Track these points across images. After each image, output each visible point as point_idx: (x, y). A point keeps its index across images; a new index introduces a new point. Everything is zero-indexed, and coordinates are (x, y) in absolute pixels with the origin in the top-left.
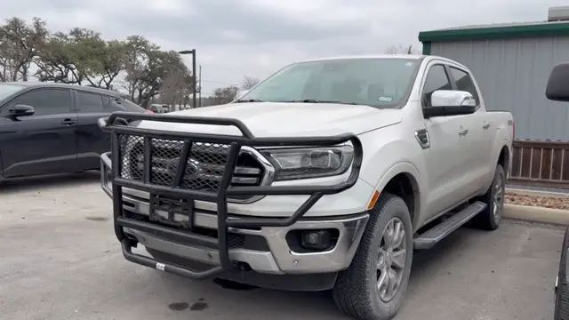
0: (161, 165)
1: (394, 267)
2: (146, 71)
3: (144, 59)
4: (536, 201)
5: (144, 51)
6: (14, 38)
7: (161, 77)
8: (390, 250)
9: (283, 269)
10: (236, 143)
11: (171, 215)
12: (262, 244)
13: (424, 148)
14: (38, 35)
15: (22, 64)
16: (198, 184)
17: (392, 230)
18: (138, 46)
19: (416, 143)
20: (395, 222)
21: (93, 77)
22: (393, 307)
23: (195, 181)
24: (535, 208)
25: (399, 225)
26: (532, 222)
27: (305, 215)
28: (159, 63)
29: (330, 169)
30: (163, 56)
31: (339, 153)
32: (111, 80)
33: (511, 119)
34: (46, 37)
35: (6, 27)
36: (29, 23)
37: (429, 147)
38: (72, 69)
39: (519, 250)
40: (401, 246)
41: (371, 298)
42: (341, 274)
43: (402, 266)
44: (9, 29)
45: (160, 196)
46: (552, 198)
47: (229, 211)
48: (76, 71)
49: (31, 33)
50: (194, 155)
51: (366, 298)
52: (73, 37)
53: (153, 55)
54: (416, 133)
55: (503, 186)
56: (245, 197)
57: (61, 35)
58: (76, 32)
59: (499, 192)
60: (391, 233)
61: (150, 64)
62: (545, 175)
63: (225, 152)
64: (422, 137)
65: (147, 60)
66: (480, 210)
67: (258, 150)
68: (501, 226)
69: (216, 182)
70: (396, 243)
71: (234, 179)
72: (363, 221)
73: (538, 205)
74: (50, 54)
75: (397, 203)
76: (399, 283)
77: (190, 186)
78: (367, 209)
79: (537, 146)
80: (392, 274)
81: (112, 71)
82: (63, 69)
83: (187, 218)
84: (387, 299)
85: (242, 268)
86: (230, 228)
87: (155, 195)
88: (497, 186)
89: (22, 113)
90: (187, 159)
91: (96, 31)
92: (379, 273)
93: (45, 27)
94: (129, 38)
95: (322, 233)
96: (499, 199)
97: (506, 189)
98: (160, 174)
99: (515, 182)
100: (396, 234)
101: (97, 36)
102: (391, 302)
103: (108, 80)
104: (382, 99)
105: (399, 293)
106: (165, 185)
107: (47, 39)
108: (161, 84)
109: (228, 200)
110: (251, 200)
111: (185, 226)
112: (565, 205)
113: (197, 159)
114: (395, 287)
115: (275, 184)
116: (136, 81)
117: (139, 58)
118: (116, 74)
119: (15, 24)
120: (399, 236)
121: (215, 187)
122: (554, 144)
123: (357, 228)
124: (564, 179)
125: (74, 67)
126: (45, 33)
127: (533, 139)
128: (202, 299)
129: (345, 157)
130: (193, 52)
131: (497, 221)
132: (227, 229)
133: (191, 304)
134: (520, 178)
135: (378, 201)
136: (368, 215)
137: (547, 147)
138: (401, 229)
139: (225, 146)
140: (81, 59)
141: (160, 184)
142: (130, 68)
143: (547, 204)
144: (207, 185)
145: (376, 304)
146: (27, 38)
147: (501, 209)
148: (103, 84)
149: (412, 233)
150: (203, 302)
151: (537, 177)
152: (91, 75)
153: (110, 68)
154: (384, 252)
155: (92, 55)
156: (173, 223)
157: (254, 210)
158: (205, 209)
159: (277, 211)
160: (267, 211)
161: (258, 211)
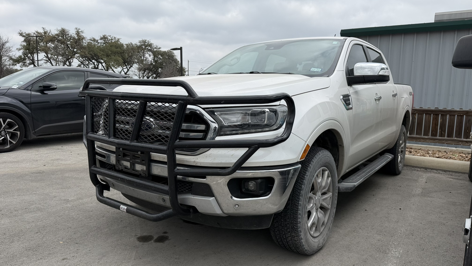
0: (122, 122)
1: (322, 208)
2: (152, 64)
3: (150, 56)
4: (428, 153)
5: (150, 50)
6: (62, 43)
7: (162, 68)
8: (319, 194)
9: (226, 212)
10: (182, 102)
11: (133, 165)
12: (207, 191)
13: (348, 109)
14: (78, 40)
15: (68, 59)
16: (152, 139)
17: (321, 177)
18: (146, 47)
19: (341, 105)
20: (323, 171)
21: (116, 68)
22: (321, 241)
23: (149, 136)
24: (428, 158)
25: (326, 173)
26: (426, 168)
27: (243, 166)
28: (160, 59)
29: (267, 126)
30: (163, 54)
31: (275, 112)
32: (128, 70)
33: (412, 91)
34: (84, 41)
35: (57, 35)
36: (72, 32)
37: (351, 108)
38: (101, 63)
39: (419, 191)
40: (328, 190)
41: (302, 235)
42: (277, 216)
43: (329, 207)
44: (59, 36)
45: (123, 149)
46: (439, 151)
47: (177, 162)
48: (104, 64)
49: (74, 38)
50: (148, 113)
51: (298, 236)
52: (102, 41)
53: (156, 53)
54: (342, 97)
55: (405, 142)
56: (193, 149)
57: (94, 40)
58: (104, 38)
59: (402, 146)
60: (319, 180)
61: (154, 59)
62: (434, 134)
63: (174, 110)
64: (346, 99)
65: (152, 57)
66: (389, 160)
67: (204, 109)
68: (403, 172)
69: (167, 137)
70: (324, 188)
71: (182, 134)
72: (295, 170)
73: (430, 156)
74: (87, 53)
75: (325, 155)
76: (326, 221)
77: (145, 140)
78: (299, 160)
79: (428, 112)
80: (320, 214)
81: (128, 64)
82: (96, 63)
83: (144, 168)
84: (316, 235)
85: (191, 210)
86: (179, 177)
87: (119, 148)
88: (401, 142)
89: (48, 88)
90: (143, 117)
91: (117, 37)
92: (309, 214)
93: (83, 35)
94: (140, 42)
95: (259, 181)
96: (402, 151)
97: (407, 144)
98: (122, 130)
99: (412, 139)
100: (324, 181)
101: (118, 40)
102: (320, 237)
103: (126, 70)
104: (313, 69)
105: (326, 229)
106: (126, 139)
107: (85, 43)
108: (162, 73)
109: (177, 152)
110: (198, 152)
111: (143, 175)
112: (450, 156)
113: (151, 116)
114: (323, 224)
115: (218, 138)
116: (145, 71)
117: (147, 55)
118: (132, 66)
119: (63, 32)
120: (327, 182)
121: (166, 141)
122: (441, 111)
123: (290, 176)
124: (448, 137)
125: (102, 61)
126: (83, 38)
127: (425, 107)
128: (165, 233)
129: (280, 115)
130: (181, 49)
131: (400, 168)
132: (176, 177)
133: (155, 237)
134: (415, 136)
135: (308, 153)
136: (300, 166)
137: (436, 113)
138: (328, 177)
139: (174, 105)
140: (108, 56)
141: (122, 139)
142: (141, 62)
143: (437, 156)
144: (159, 139)
145: (307, 240)
146: (71, 42)
147: (403, 158)
148: (123, 73)
149: (337, 179)
150: (166, 235)
151: (427, 135)
152: (114, 67)
153: (127, 62)
154: (313, 196)
155: (115, 53)
156: (133, 172)
157: (200, 161)
158: (159, 160)
159: (220, 162)
160: (211, 162)
161: (204, 162)
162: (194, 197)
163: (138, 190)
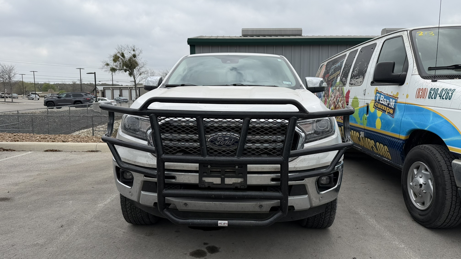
11: (224, 180)
12: (302, 190)
87: (207, 166)
104: (285, 83)
111: (241, 187)
115: (307, 146)
128: (206, 244)
157: (299, 166)
158: (256, 171)
159: (313, 164)
160: (307, 165)
161: (302, 167)
162: (294, 198)
163: (228, 203)
